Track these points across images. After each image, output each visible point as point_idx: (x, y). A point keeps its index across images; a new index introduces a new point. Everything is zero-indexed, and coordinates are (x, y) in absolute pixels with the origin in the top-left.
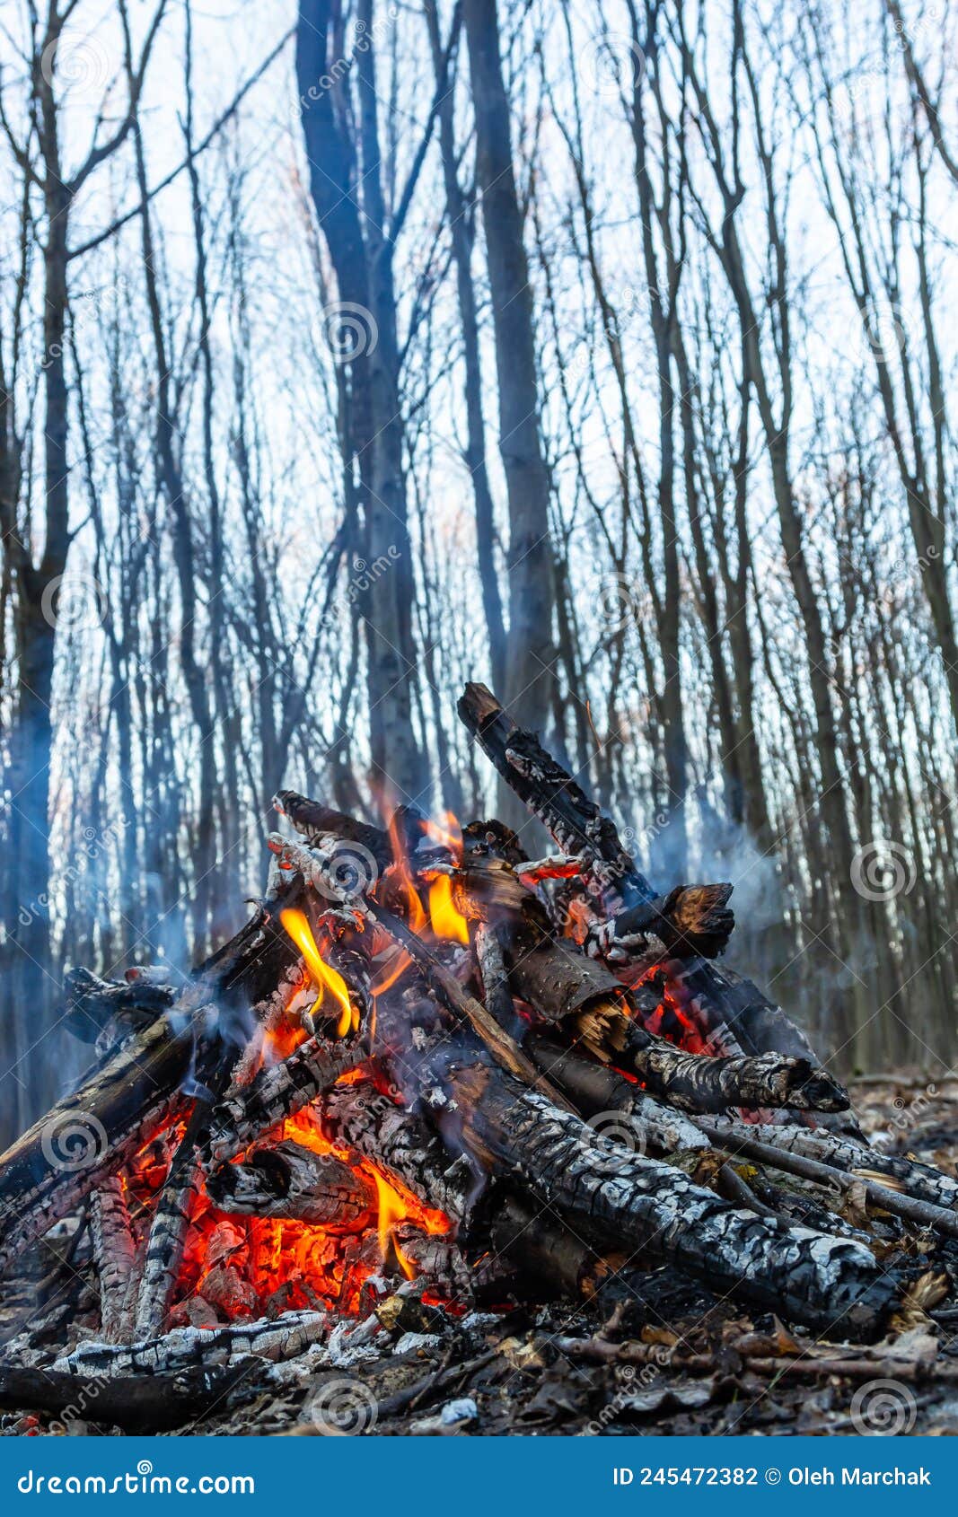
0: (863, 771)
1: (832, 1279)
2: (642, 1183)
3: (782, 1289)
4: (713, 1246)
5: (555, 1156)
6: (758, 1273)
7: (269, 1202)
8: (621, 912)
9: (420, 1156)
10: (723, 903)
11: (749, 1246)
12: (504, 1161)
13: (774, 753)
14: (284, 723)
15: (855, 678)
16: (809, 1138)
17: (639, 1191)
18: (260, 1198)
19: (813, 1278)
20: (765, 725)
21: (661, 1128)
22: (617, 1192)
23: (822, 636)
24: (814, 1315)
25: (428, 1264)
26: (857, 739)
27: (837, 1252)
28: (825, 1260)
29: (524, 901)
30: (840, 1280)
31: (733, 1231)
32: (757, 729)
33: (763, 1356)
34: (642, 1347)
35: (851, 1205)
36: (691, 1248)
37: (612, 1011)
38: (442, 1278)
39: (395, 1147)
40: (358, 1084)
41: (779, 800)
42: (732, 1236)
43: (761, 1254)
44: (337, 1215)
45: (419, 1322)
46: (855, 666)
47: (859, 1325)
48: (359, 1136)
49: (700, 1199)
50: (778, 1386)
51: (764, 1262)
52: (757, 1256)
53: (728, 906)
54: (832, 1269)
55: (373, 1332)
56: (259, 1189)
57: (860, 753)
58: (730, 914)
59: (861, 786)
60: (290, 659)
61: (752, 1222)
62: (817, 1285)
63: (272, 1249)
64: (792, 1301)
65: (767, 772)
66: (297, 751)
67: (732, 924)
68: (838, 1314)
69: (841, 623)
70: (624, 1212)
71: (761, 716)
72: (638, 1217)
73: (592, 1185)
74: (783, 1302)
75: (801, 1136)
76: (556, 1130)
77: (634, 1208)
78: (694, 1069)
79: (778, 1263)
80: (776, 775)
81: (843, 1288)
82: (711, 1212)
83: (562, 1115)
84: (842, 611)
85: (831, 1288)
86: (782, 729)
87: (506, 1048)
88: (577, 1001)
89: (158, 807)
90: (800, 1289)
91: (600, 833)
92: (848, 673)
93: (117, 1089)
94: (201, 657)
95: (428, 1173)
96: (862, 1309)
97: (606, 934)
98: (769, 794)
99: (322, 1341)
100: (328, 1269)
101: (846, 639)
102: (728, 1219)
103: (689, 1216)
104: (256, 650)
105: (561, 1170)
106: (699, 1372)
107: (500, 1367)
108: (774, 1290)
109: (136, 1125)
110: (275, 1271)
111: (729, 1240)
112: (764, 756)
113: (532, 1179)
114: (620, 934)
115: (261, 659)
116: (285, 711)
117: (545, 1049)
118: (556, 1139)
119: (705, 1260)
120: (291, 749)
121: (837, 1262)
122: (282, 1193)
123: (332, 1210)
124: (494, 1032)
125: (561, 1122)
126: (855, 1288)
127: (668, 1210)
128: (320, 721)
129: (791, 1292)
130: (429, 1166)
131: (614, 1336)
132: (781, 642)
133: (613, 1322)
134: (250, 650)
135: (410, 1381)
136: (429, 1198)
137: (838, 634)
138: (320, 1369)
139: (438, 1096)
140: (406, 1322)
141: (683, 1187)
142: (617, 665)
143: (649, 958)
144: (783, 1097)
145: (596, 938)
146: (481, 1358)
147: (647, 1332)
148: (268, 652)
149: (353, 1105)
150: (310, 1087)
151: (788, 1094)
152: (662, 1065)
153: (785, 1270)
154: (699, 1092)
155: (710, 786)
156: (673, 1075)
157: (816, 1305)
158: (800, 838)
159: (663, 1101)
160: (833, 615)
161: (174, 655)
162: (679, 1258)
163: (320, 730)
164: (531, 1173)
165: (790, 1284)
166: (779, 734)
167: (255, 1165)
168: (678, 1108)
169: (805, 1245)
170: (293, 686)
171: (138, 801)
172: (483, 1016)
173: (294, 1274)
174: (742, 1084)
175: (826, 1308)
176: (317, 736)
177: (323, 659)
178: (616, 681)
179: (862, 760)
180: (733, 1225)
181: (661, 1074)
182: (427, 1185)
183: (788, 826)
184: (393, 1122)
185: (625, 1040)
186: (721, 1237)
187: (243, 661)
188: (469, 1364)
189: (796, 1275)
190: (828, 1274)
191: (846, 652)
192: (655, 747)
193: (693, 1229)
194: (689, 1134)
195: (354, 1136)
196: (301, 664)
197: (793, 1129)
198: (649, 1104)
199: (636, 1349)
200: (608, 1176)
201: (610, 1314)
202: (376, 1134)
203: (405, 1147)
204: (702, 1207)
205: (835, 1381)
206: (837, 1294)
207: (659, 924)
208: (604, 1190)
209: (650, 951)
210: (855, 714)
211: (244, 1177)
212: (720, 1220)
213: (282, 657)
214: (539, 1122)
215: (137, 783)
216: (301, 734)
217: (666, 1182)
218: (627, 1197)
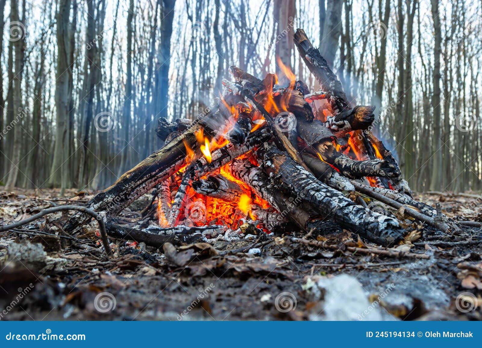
0: (449, 90)
1: (383, 228)
2: (328, 194)
3: (366, 229)
4: (347, 214)
5: (302, 184)
6: (360, 224)
7: (212, 192)
8: (337, 114)
9: (261, 184)
10: (372, 112)
11: (359, 215)
12: (286, 184)
13: (418, 81)
14: (247, 55)
15: (451, 55)
16: (391, 193)
17: (327, 196)
18: (209, 190)
19: (377, 227)
20: (416, 70)
21: (340, 183)
22: (320, 196)
23: (441, 39)
24: (375, 238)
25: (260, 217)
26: (449, 78)
27: (386, 220)
28: (382, 222)
29: (305, 105)
30: (386, 228)
31: (355, 211)
32: (412, 72)
33: (353, 246)
34: (317, 241)
35: (399, 214)
36: (340, 214)
37: (329, 144)
38: (265, 222)
39: (253, 180)
40: (244, 160)
41: (417, 98)
42: (354, 212)
43: (362, 218)
44: (234, 200)
45: (253, 231)
46: (452, 51)
47: (389, 242)
48: (243, 176)
49: (346, 201)
50: (355, 255)
51: (362, 221)
52: (361, 218)
53: (374, 113)
54: (384, 225)
55: (239, 233)
56: (209, 187)
57: (449, 83)
58: (373, 116)
59: (447, 95)
60: (251, 34)
61: (361, 209)
62: (378, 229)
63: (213, 207)
64: (369, 233)
65: (414, 87)
66: (251, 66)
67: (373, 119)
68: (383, 238)
69: (449, 35)
70: (320, 202)
71: (415, 67)
72: (325, 203)
73: (312, 193)
74: (366, 233)
75: (389, 192)
76: (304, 176)
77: (324, 201)
78: (352, 164)
79: (367, 221)
80: (417, 88)
81: (386, 231)
82: (349, 205)
83: (307, 173)
84: (450, 31)
85: (382, 231)
86: (422, 72)
87: (294, 152)
88: (318, 139)
89: (204, 81)
90: (372, 230)
91: (334, 86)
92: (449, 53)
93: (169, 153)
94: (221, 31)
95: (263, 189)
96: (391, 238)
97: (332, 121)
98: (414, 94)
99: (223, 234)
100: (230, 216)
101: (450, 41)
102: (354, 207)
103: (341, 205)
104: (241, 30)
105: (303, 188)
106: (332, 250)
107: (273, 244)
108: (364, 229)
109: (174, 165)
110: (214, 214)
111: (352, 213)
112: (414, 82)
113: (294, 190)
114: (336, 120)
115: (242, 33)
116: (248, 52)
117: (306, 155)
118: (304, 179)
119: (344, 218)
120: (249, 65)
121: (386, 223)
122: (216, 190)
123: (232, 198)
124: (290, 147)
125: (306, 175)
126: (390, 231)
127: (335, 202)
128: (260, 56)
129: (369, 230)
130: (263, 187)
131: (309, 238)
132: (426, 41)
133: (309, 234)
134: (239, 30)
135: (245, 245)
136: (263, 197)
137: (447, 39)
138: (220, 240)
139: (269, 163)
140: (248, 231)
141: (341, 197)
142: (365, 44)
143: (345, 129)
144: (378, 172)
145: (329, 122)
146: (267, 241)
147: (319, 237)
148: (244, 31)
149: (241, 166)
150: (228, 158)
151: (380, 171)
152: (343, 162)
153: (369, 223)
154: (352, 171)
155: (393, 89)
156: (346, 166)
157: (376, 235)
158: (422, 111)
159: (341, 174)
160: (447, 32)
161: (212, 30)
162: (336, 216)
163: (260, 60)
164: (294, 188)
165: (369, 227)
166: (420, 74)
167: (209, 181)
168: (346, 177)
169: (376, 218)
170: (252, 42)
171: (197, 78)
172: (287, 142)
173: (219, 216)
174: (366, 168)
175: (379, 236)
176: (259, 61)
177: (262, 34)
178: (364, 50)
179: (449, 85)
180: (355, 209)
181: (342, 165)
182: (262, 193)
183: (419, 107)
184: (254, 172)
185: (332, 154)
186: (350, 212)
187: (236, 34)
188: (264, 243)
189: (372, 225)
190: (382, 226)
191: (449, 47)
192: (375, 75)
193: (342, 209)
194: (348, 185)
195: (241, 176)
196: (255, 36)
197: (386, 190)
198: (337, 175)
199: (315, 242)
200: (318, 191)
201: (309, 231)
202: (248, 176)
203: (256, 181)
204: (347, 203)
205: (373, 255)
206: (384, 232)
207: (349, 118)
208: (316, 195)
209: (346, 127)
210: (449, 69)
211: (204, 183)
212: (351, 207)
213: (248, 32)
214: (299, 174)
215: (197, 72)
216: (253, 60)
217: (337, 195)
218: (322, 197)
